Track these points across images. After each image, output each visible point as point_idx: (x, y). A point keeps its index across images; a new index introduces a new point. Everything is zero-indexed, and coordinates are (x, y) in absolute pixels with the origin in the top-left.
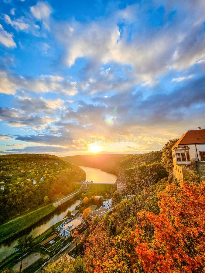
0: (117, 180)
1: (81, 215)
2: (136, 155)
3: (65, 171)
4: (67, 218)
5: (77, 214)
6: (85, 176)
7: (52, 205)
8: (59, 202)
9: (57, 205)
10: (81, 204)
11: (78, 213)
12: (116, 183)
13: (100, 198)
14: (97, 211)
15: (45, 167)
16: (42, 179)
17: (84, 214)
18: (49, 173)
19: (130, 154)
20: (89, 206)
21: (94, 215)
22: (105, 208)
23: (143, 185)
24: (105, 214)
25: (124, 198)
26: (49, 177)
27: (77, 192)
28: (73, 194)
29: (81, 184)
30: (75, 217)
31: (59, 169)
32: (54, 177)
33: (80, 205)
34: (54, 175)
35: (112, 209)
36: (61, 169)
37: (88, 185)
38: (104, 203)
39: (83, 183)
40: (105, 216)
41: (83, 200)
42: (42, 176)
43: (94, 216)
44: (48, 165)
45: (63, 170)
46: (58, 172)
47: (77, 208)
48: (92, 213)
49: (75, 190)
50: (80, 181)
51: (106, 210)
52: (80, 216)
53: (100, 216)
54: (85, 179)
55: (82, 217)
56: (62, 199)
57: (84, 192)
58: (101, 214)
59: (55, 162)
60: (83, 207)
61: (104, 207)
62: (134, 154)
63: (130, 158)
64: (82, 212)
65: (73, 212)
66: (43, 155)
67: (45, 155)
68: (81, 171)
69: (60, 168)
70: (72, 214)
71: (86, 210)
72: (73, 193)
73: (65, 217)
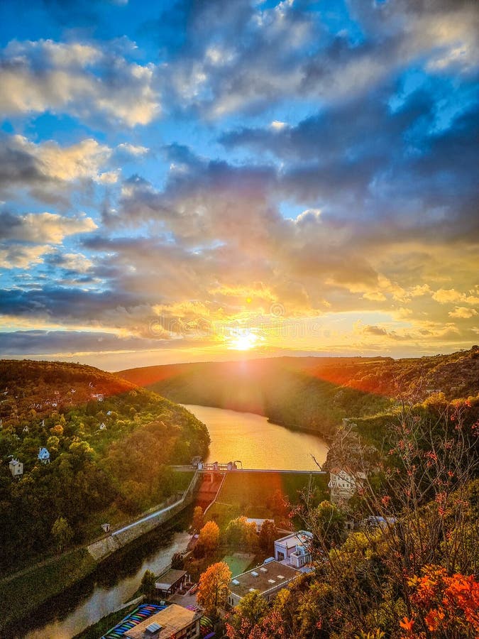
0: (329, 457)
1: (193, 589)
2: (406, 361)
3: (130, 422)
4: (141, 598)
5: (178, 587)
6: (207, 441)
7: (84, 554)
8: (111, 540)
9: (104, 552)
10: (193, 546)
11: (181, 580)
12: (326, 467)
13: (265, 526)
14: (253, 577)
15: (55, 408)
16: (44, 454)
17: (203, 586)
18: (69, 432)
19: (379, 358)
20: (223, 556)
21: (240, 590)
22: (284, 563)
23: (433, 471)
24: (285, 586)
25: (356, 529)
26: (70, 447)
27: (176, 501)
28: (160, 509)
29: (193, 474)
30: (171, 597)
31: (108, 417)
32: (88, 445)
33: (188, 550)
34: (87, 439)
35: (310, 571)
36: (114, 417)
37: (218, 478)
38: (282, 545)
39: (200, 467)
40: (284, 594)
41: (198, 533)
42: (44, 444)
43: (244, 596)
44: (65, 401)
45: (120, 419)
46: (103, 427)
47: (177, 563)
48: (236, 582)
49: (169, 496)
50: (188, 463)
51: (288, 572)
52: (188, 592)
53: (266, 596)
54: (205, 455)
55: (196, 597)
56: (120, 528)
57: (204, 504)
58: (271, 585)
59: (89, 392)
60: (202, 560)
61: (278, 560)
62: (396, 358)
63: (379, 373)
64: (195, 579)
65: (161, 578)
66: (45, 363)
67: (53, 364)
68: (190, 422)
69: (109, 413)
70: (158, 585)
71: (211, 569)
72: (161, 505)
73: (135, 596)
